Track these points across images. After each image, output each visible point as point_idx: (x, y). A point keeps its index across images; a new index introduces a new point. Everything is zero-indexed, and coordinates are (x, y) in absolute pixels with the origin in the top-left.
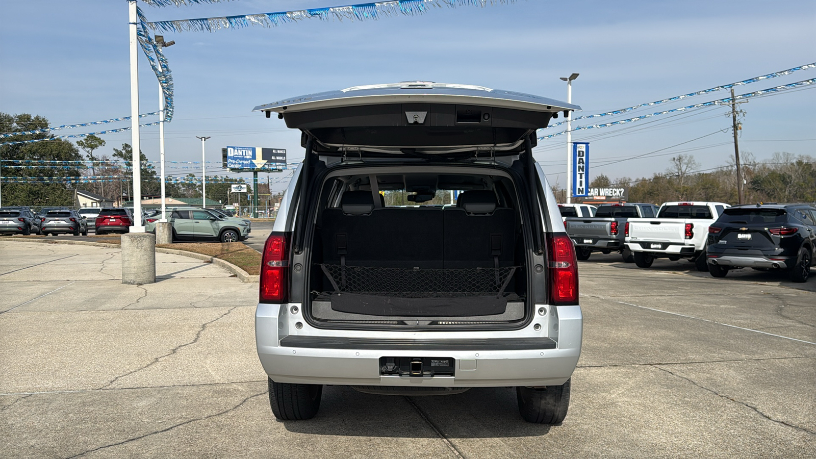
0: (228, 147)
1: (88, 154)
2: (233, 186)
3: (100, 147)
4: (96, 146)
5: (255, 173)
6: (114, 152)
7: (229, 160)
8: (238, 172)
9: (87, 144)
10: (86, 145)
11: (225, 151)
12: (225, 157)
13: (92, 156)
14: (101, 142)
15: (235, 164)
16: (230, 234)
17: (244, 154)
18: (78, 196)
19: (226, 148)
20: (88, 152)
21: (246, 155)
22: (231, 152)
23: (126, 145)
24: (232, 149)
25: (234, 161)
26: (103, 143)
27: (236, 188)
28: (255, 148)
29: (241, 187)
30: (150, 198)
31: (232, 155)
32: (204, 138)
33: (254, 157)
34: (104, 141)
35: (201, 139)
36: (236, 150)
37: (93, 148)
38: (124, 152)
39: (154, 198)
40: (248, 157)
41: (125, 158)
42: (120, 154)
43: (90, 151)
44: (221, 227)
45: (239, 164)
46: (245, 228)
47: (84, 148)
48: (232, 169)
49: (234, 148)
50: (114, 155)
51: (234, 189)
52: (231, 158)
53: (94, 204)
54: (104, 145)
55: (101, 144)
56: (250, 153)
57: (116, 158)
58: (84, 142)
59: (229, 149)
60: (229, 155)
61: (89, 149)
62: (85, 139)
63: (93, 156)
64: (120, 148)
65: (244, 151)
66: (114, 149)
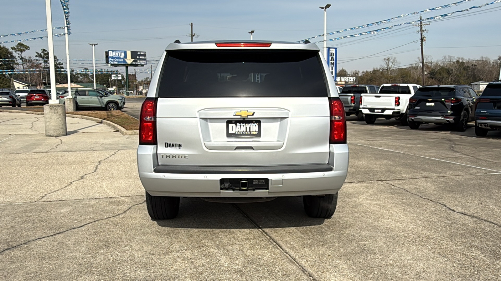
0: (109, 50)
1: (18, 55)
2: (113, 75)
3: (26, 51)
4: (24, 50)
5: (127, 68)
6: (36, 54)
7: (110, 59)
8: (116, 67)
9: (18, 49)
10: (17, 49)
11: (107, 53)
12: (107, 56)
13: (21, 57)
14: (27, 48)
15: (114, 61)
16: (112, 105)
17: (119, 55)
18: (14, 82)
19: (108, 51)
20: (19, 54)
21: (120, 56)
22: (111, 54)
23: (44, 50)
24: (112, 52)
25: (113, 60)
26: (28, 48)
27: (114, 77)
28: (126, 51)
29: (118, 76)
30: (60, 83)
31: (112, 56)
32: (94, 44)
33: (126, 56)
34: (29, 47)
35: (92, 45)
36: (114, 53)
37: (22, 51)
38: (42, 54)
39: (63, 83)
40: (122, 57)
41: (43, 58)
42: (40, 56)
43: (20, 54)
44: (106, 101)
45: (116, 61)
46: (122, 102)
47: (16, 51)
48: (112, 65)
49: (113, 51)
50: (36, 56)
51: (113, 77)
52: (111, 57)
53: (25, 88)
54: (29, 50)
55: (27, 49)
56: (123, 54)
57: (37, 58)
58: (16, 47)
59: (110, 52)
60: (110, 55)
61: (19, 52)
62: (16, 46)
63: (23, 57)
64: (40, 52)
65: (119, 53)
66: (36, 52)
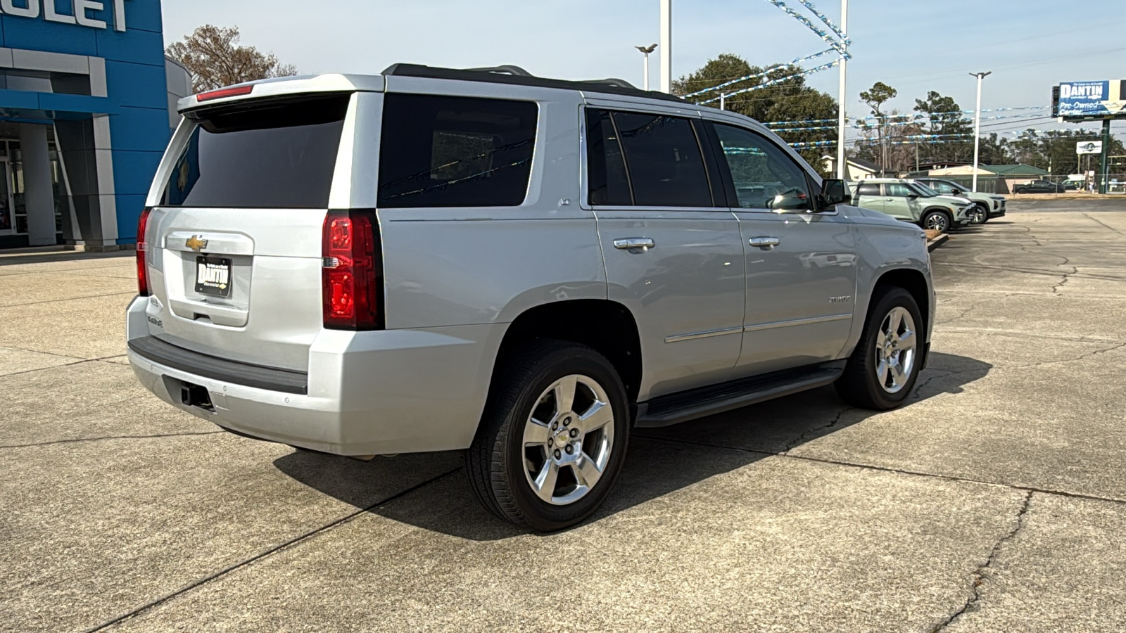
0: (1061, 84)
1: (872, 109)
2: (1079, 144)
3: (889, 99)
4: (884, 98)
5: (1106, 123)
6: (917, 104)
7: (1062, 104)
8: (1077, 122)
9: (873, 96)
10: (871, 97)
11: (1056, 90)
12: (1056, 99)
13: (878, 112)
14: (891, 92)
15: (1072, 108)
16: (937, 218)
17: (1088, 93)
18: (849, 166)
19: (1058, 85)
20: (873, 107)
21: (1091, 94)
22: (1065, 93)
23: (934, 94)
24: (1068, 87)
25: (1069, 105)
26: (894, 94)
27: (1084, 147)
28: (1108, 82)
29: (1093, 146)
30: (943, 167)
31: (1068, 96)
32: (982, 74)
33: (1105, 96)
34: (894, 91)
35: (977, 76)
36: (1074, 88)
37: (880, 100)
38: (929, 103)
39: (949, 166)
40: (1094, 97)
41: (930, 112)
42: (924, 107)
43: (877, 106)
44: (924, 207)
45: (1079, 109)
47: (868, 102)
48: (1066, 118)
49: (1072, 85)
50: (916, 109)
51: (1081, 149)
52: (1065, 101)
53: (869, 177)
54: (894, 96)
55: (890, 95)
56: (1099, 90)
57: (918, 113)
58: (870, 93)
59: (1063, 87)
60: (1063, 96)
61: (876, 102)
62: (871, 90)
63: (880, 111)
64: (924, 99)
65: (1088, 88)
66: (917, 100)
